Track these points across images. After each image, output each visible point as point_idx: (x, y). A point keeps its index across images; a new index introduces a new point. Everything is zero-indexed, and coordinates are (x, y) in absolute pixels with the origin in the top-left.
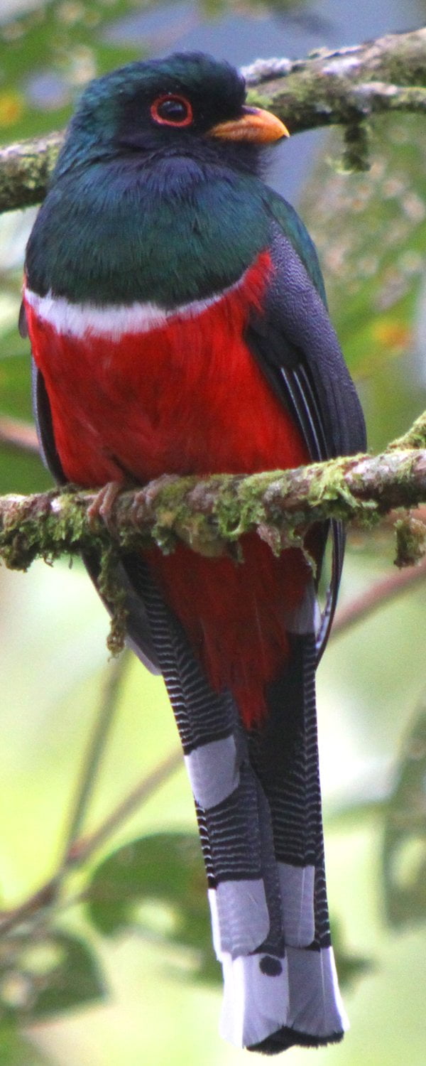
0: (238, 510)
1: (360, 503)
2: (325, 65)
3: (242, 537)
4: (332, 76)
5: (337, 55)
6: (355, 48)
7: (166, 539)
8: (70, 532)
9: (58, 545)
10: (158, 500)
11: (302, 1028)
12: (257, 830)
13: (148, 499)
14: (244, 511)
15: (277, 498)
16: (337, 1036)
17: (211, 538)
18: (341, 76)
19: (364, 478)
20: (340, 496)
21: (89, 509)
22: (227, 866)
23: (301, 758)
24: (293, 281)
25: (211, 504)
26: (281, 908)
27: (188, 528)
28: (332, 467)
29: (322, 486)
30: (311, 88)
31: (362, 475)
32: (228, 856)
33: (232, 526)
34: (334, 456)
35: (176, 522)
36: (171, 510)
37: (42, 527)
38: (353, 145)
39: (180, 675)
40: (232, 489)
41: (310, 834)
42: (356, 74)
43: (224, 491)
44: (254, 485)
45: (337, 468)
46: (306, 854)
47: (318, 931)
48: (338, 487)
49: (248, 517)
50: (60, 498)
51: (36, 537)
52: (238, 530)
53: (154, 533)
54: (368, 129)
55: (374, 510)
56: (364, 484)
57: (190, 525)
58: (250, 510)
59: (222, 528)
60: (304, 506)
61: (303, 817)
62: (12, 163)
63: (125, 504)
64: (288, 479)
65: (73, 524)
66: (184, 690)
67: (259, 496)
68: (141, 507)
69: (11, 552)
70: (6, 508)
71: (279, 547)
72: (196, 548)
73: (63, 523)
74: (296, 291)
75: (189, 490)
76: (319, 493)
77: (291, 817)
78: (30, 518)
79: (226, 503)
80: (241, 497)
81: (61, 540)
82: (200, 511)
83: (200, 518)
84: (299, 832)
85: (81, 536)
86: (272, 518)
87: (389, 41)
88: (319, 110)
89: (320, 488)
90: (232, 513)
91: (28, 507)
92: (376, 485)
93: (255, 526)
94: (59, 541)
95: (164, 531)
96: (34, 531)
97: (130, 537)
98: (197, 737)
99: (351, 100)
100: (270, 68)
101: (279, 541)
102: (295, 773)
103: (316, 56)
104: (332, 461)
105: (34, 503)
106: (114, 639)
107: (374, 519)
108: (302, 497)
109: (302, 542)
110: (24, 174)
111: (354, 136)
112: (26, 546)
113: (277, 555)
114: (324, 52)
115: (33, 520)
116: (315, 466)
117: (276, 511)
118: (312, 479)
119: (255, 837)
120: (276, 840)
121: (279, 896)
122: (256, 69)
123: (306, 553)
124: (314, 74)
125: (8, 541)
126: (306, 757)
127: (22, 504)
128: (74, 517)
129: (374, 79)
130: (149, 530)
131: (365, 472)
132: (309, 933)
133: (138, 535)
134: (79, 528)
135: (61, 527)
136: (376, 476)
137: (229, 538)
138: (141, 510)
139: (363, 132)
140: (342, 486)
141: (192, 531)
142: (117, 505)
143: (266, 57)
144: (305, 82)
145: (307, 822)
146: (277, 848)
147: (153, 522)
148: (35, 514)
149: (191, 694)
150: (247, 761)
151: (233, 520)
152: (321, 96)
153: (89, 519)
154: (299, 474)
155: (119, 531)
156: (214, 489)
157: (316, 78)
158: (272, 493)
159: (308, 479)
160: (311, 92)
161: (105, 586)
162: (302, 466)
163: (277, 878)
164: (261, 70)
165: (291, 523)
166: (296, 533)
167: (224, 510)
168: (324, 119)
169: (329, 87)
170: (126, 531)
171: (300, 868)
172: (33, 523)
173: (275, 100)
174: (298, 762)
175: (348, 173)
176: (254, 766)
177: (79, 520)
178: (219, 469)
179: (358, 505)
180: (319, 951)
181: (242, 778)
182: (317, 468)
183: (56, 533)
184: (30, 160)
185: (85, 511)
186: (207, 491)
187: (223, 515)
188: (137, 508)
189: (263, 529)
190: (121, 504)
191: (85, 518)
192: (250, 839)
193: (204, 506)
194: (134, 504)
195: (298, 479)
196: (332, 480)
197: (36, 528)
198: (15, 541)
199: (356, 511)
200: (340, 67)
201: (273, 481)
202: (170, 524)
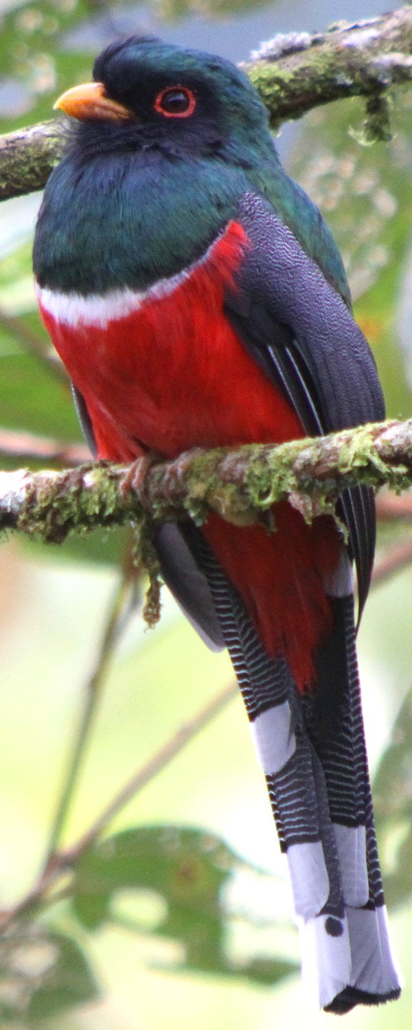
0: (269, 480)
1: (389, 468)
2: (345, 38)
3: (274, 506)
4: (351, 48)
5: (356, 27)
6: (374, 20)
7: (199, 510)
8: (103, 507)
9: (92, 520)
10: (189, 472)
11: (364, 987)
12: (314, 793)
13: (180, 471)
14: (275, 480)
15: (307, 466)
16: (394, 994)
17: (243, 508)
18: (361, 48)
19: (393, 444)
20: (370, 463)
21: (122, 483)
22: (293, 830)
23: (348, 720)
24: (276, 259)
25: (242, 474)
26: (338, 869)
27: (220, 499)
28: (361, 434)
29: (351, 452)
30: (331, 61)
31: (391, 441)
32: (293, 820)
33: (263, 495)
34: (363, 423)
35: (208, 492)
36: (203, 481)
37: (75, 503)
38: (374, 116)
39: (242, 642)
40: (263, 459)
41: (359, 795)
42: (377, 45)
43: (255, 461)
44: (284, 454)
45: (366, 435)
46: (357, 815)
47: (372, 891)
48: (368, 454)
49: (279, 485)
50: (92, 473)
51: (70, 513)
52: (270, 499)
53: (187, 504)
54: (389, 99)
55: (404, 475)
56: (393, 449)
57: (222, 495)
58: (281, 479)
59: (253, 498)
60: (335, 474)
61: (353, 778)
62: (37, 144)
63: (157, 477)
64: (318, 447)
65: (106, 498)
66: (246, 658)
67: (290, 465)
68: (173, 480)
69: (45, 528)
70: (39, 484)
71: (311, 515)
72: (229, 519)
73: (96, 498)
74: (280, 268)
75: (220, 461)
76: (349, 459)
77: (342, 779)
78: (63, 494)
79: (257, 472)
80: (272, 466)
81: (95, 514)
82: (232, 481)
83: (231, 489)
84: (350, 793)
85: (114, 510)
86: (303, 485)
87: (407, 11)
88: (339, 82)
89: (350, 455)
90: (263, 482)
91: (60, 482)
92: (406, 449)
93: (286, 494)
94: (92, 516)
95: (196, 502)
96: (67, 506)
97: (163, 509)
98: (260, 703)
99: (372, 72)
100: (290, 43)
101: (310, 508)
102: (343, 734)
103: (335, 29)
104: (361, 428)
105: (67, 479)
106: (150, 610)
107: (404, 484)
108: (332, 465)
109: (334, 510)
110: (48, 155)
111: (376, 107)
112: (60, 521)
113: (309, 523)
114: (344, 25)
115: (66, 495)
116: (345, 433)
117: (308, 479)
118: (342, 447)
119: (313, 800)
120: (330, 802)
121: (336, 858)
122: (277, 44)
123: (337, 520)
124: (334, 47)
125: (42, 517)
126: (352, 719)
127: (55, 480)
128: (106, 491)
129: (393, 50)
130: (182, 502)
131: (394, 437)
132: (364, 892)
133: (171, 507)
134: (112, 502)
135: (94, 500)
136: (406, 441)
137: (260, 507)
138: (173, 481)
139: (385, 103)
140: (372, 452)
141: (224, 502)
142: (149, 478)
143: (286, 31)
144: (324, 55)
145: (356, 783)
146: (332, 810)
147: (185, 494)
148: (68, 489)
149: (252, 662)
150: (301, 726)
151: (265, 489)
152: (342, 68)
153: (121, 493)
154: (329, 441)
155: (152, 504)
156: (245, 459)
157: (336, 51)
158: (302, 461)
159: (337, 447)
160: (331, 65)
161: (140, 558)
162: (332, 434)
163: (333, 839)
164: (281, 44)
165: (321, 491)
166: (327, 500)
167: (255, 480)
168: (345, 91)
169: (349, 60)
170: (159, 503)
171: (354, 829)
172: (67, 499)
173: (296, 74)
174: (345, 724)
175: (370, 144)
176: (308, 730)
177: (112, 494)
178: (248, 440)
179: (389, 471)
180: (374, 910)
181: (299, 742)
182: (346, 435)
183: (89, 507)
184: (55, 140)
185: (117, 485)
186: (238, 461)
187: (255, 485)
188: (169, 480)
189: (295, 498)
190: (153, 477)
191: (117, 491)
192: (309, 802)
193: (235, 476)
194: (167, 477)
195: (328, 447)
196: (362, 446)
197: (70, 503)
198: (49, 516)
199: (387, 476)
200: (359, 39)
201: (303, 449)
202: (202, 495)
